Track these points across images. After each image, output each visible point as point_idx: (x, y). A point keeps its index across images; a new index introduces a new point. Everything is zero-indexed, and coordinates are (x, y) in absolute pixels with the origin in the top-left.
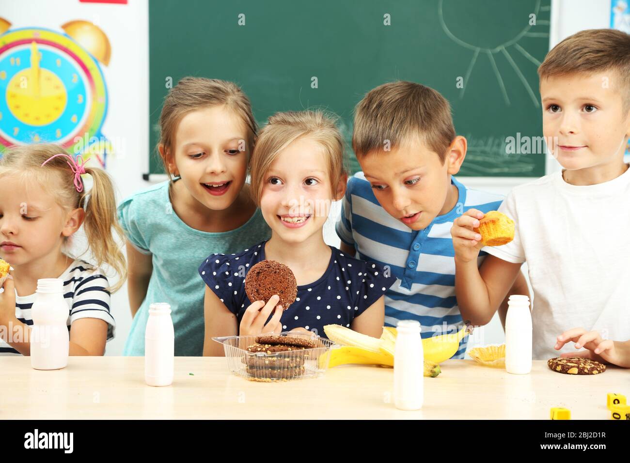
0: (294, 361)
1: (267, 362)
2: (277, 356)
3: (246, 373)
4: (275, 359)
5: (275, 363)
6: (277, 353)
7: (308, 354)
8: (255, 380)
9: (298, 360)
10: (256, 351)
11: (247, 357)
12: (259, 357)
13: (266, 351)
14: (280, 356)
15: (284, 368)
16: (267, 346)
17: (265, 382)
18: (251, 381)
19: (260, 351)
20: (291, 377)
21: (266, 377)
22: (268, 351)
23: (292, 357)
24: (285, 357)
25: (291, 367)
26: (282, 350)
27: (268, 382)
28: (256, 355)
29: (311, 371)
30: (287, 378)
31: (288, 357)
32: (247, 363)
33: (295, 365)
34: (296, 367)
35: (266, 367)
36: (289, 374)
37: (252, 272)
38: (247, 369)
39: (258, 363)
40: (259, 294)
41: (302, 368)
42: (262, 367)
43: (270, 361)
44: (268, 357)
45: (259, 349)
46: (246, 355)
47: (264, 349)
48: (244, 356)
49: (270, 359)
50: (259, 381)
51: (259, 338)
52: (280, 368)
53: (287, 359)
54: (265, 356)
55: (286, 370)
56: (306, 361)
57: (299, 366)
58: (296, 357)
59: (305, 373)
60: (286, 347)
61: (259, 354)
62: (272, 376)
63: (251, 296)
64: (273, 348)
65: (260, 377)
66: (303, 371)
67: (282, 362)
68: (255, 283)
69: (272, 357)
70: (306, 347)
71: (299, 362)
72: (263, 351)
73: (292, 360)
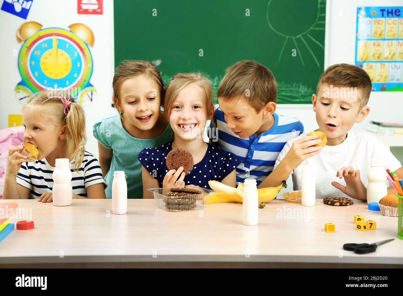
0: (191, 201)
1: (176, 201)
2: (181, 198)
3: (165, 208)
4: (180, 200)
5: (181, 202)
6: (181, 197)
7: (198, 197)
8: (170, 211)
9: (193, 200)
10: (170, 196)
11: (166, 199)
12: (172, 199)
13: (176, 196)
14: (183, 198)
15: (185, 204)
16: (176, 193)
17: (175, 212)
18: (168, 211)
19: (172, 196)
20: (189, 209)
21: (176, 209)
22: (177, 196)
23: (189, 199)
24: (185, 199)
25: (189, 204)
26: (184, 195)
27: (177, 212)
28: (170, 198)
29: (199, 206)
30: (187, 210)
31: (187, 199)
32: (165, 202)
33: (191, 203)
34: (191, 204)
35: (176, 204)
36: (188, 208)
37: (170, 154)
38: (166, 205)
39: (171, 202)
40: (173, 166)
41: (195, 204)
42: (174, 204)
43: (177, 200)
44: (177, 199)
45: (172, 195)
46: (165, 198)
47: (175, 195)
48: (164, 199)
49: (178, 199)
50: (172, 211)
51: (172, 189)
52: (183, 204)
53: (187, 200)
54: (175, 198)
55: (186, 205)
56: (196, 201)
57: (193, 203)
58: (191, 199)
59: (196, 207)
60: (186, 194)
61: (172, 197)
62: (179, 209)
63: (169, 167)
64: (179, 194)
65: (172, 209)
66: (195, 206)
67: (184, 201)
68: (171, 160)
69: (179, 199)
70: (197, 193)
71: (193, 201)
72: (174, 196)
73: (189, 200)
